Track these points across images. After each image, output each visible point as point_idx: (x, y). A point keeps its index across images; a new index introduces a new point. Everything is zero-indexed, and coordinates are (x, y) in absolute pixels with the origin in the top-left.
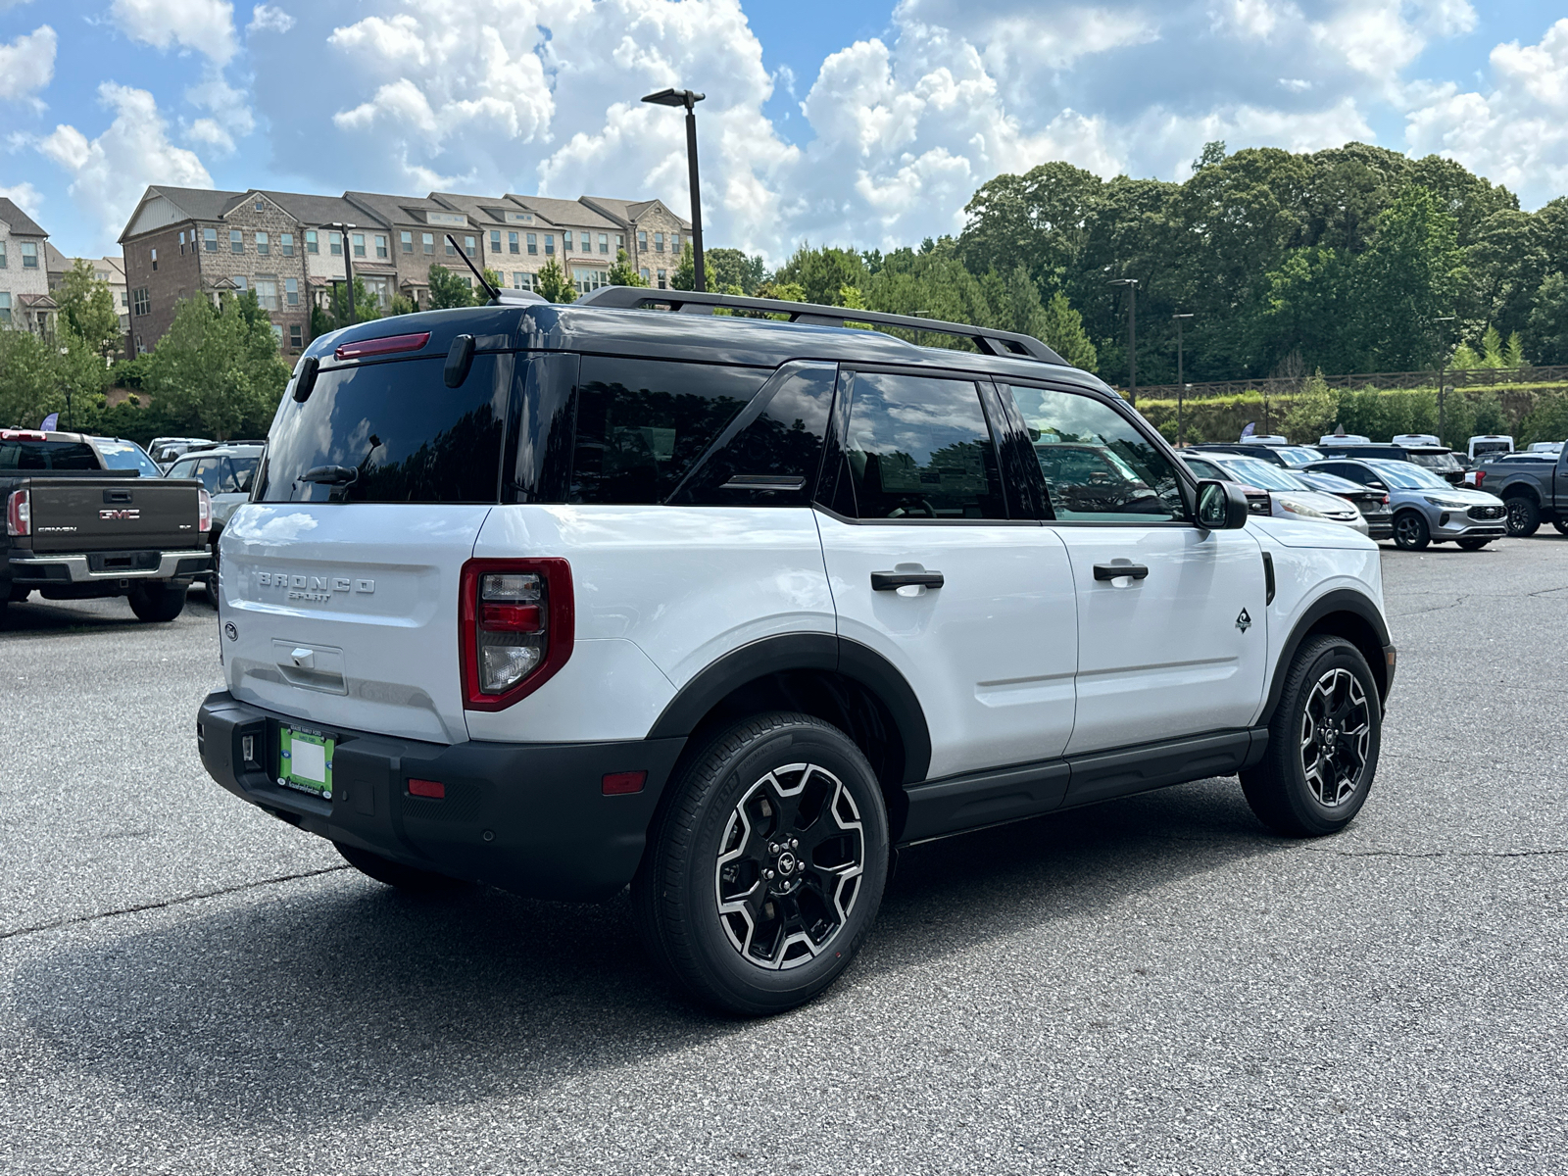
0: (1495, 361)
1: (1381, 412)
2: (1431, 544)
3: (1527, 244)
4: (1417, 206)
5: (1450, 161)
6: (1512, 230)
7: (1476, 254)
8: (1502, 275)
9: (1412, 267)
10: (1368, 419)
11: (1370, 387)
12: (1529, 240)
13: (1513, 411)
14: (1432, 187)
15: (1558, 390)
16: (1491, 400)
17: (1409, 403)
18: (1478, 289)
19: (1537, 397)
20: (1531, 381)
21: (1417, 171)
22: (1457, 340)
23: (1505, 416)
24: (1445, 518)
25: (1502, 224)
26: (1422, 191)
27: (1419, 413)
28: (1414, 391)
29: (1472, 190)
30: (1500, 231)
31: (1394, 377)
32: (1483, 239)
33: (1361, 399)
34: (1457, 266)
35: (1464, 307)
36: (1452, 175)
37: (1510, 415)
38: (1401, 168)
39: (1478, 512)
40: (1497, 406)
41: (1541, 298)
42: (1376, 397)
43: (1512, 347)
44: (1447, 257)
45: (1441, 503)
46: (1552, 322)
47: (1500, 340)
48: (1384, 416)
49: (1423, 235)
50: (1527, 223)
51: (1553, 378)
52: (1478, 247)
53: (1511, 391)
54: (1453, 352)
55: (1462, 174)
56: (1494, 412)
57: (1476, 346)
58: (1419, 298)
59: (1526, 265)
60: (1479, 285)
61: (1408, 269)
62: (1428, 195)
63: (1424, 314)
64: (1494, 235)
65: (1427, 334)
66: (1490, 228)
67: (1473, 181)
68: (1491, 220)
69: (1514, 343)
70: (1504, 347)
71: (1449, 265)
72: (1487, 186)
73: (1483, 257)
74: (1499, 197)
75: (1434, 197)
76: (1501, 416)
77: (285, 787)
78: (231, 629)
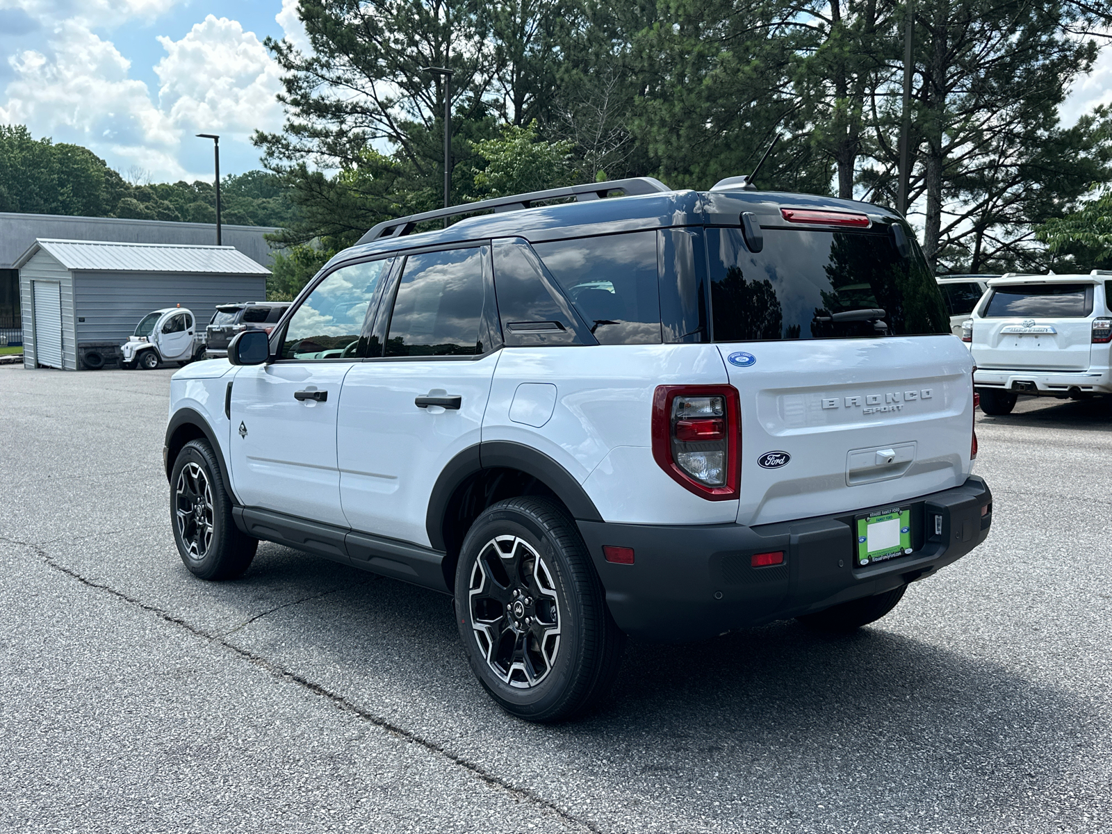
77: (872, 564)
78: (776, 458)
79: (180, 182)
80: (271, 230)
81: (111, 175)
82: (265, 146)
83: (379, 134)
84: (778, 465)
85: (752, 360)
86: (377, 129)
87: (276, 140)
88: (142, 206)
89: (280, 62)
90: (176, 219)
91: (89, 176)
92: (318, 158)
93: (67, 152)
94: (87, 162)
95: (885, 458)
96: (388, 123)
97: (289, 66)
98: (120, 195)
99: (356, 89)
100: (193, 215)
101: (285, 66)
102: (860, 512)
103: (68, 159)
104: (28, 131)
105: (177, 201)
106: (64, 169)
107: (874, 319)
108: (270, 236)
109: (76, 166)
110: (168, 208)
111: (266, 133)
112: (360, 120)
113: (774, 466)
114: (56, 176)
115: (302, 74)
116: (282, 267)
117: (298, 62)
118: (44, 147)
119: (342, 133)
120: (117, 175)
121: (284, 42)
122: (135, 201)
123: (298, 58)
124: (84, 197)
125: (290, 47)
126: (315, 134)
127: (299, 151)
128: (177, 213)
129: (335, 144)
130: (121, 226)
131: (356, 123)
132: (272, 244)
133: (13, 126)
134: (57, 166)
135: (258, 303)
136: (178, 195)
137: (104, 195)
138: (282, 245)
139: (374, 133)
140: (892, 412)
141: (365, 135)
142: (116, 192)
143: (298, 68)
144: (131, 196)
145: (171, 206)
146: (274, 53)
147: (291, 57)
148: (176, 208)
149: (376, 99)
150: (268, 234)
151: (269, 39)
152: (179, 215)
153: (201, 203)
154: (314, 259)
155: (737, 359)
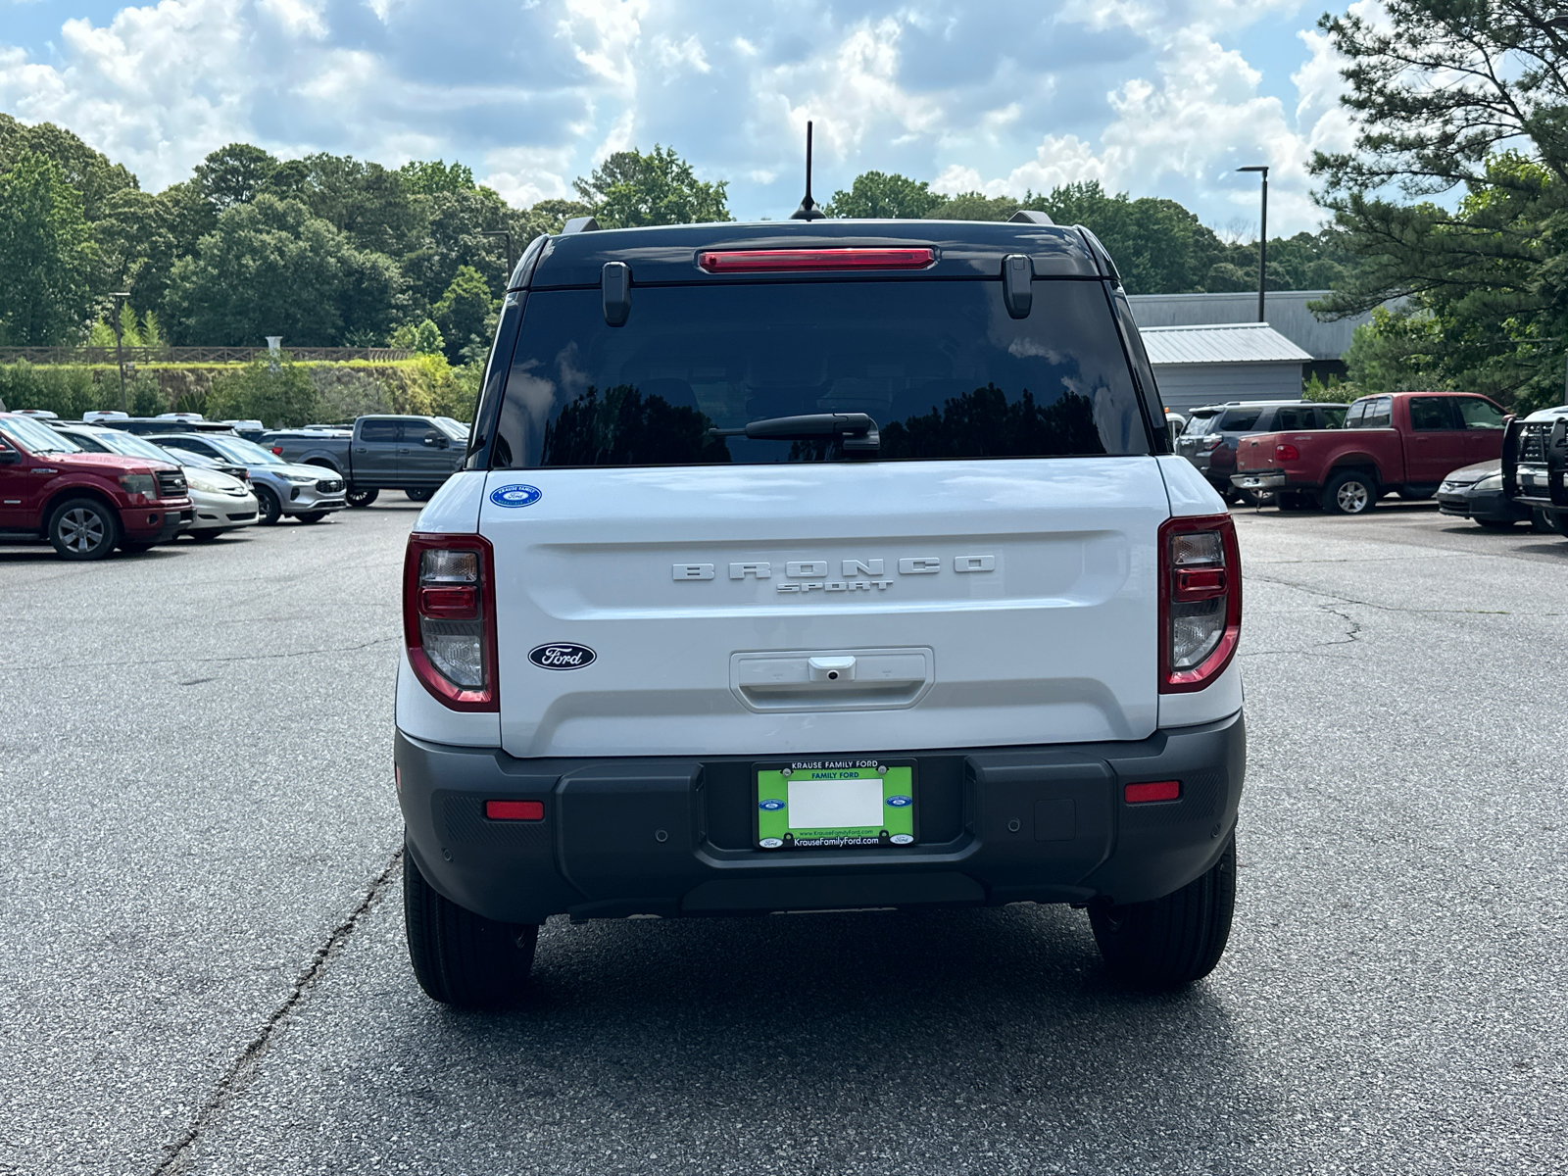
0: (132, 339)
1: (37, 387)
2: (282, 519)
3: (153, 225)
4: (39, 174)
5: (67, 132)
6: (138, 211)
7: (104, 231)
8: (130, 254)
9: (39, 238)
10: (24, 394)
11: (22, 360)
12: (155, 221)
13: (169, 390)
14: (52, 157)
15: (211, 370)
16: (147, 378)
17: (66, 379)
18: (109, 267)
19: (191, 377)
20: (182, 361)
21: (33, 137)
22: (92, 316)
23: (163, 394)
24: (296, 492)
25: (128, 203)
26: (42, 159)
27: (77, 389)
28: (69, 367)
29: (93, 164)
30: (126, 209)
31: (47, 351)
32: (110, 216)
33: (14, 374)
34: (86, 240)
35: (97, 284)
36: (71, 146)
37: (168, 394)
38: (15, 131)
39: (323, 486)
40: (155, 384)
41: (174, 280)
42: (30, 372)
43: (149, 326)
44: (75, 230)
45: (289, 478)
46: (185, 304)
47: (136, 319)
48: (40, 392)
49: (48, 205)
50: (152, 204)
51: (204, 358)
52: (105, 223)
53: (166, 370)
54: (87, 327)
55: (81, 147)
56: (152, 390)
57: (113, 322)
58: (49, 271)
59: (154, 246)
60: (108, 262)
61: (33, 238)
62: (50, 163)
63: (54, 287)
64: (121, 213)
65: (60, 308)
66: (115, 206)
67: (93, 156)
68: (117, 196)
69: (150, 323)
70: (141, 326)
71: (77, 237)
72: (106, 162)
73: (110, 234)
74: (119, 175)
75: (56, 166)
76: (159, 395)
77: (789, 847)
78: (563, 654)
79: (1302, 234)
80: (1318, 295)
81: (1203, 235)
82: (1326, 175)
83: (1507, 130)
84: (568, 664)
85: (534, 496)
86: (1501, 125)
87: (1342, 163)
88: (1240, 273)
89: (1340, 47)
90: (1286, 287)
91: (1172, 239)
92: (1407, 181)
93: (1148, 210)
94: (1171, 219)
95: (822, 671)
96: (1513, 112)
97: (1355, 51)
98: (1212, 260)
99: (1460, 69)
100: (1312, 278)
101: (1348, 52)
102: (765, 759)
103: (1148, 218)
104: (1100, 188)
105: (1289, 261)
106: (1142, 232)
107: (861, 429)
108: (1315, 304)
109: (1156, 227)
110: (1276, 273)
111: (1327, 155)
112: (1474, 115)
113: (561, 665)
114: (1131, 242)
115: (1374, 60)
116: (1361, 348)
117: (1369, 44)
118: (1119, 204)
119: (1446, 139)
120: (1210, 232)
121: (1349, 17)
122: (1230, 266)
123: (1368, 37)
124: (1165, 267)
125: (1356, 24)
126: (1404, 145)
127: (1378, 174)
128: (1287, 278)
129: (1437, 156)
130: (1153, 305)
131: (1467, 120)
132: (1320, 315)
133: (1083, 184)
134: (1133, 229)
135: (1244, 404)
136: (1292, 253)
137: (1192, 262)
138: (1334, 315)
139: (1500, 132)
140: (859, 592)
141: (1485, 137)
142: (1207, 256)
143: (1369, 52)
144: (1226, 260)
145: (1280, 269)
146: (1334, 36)
147: (1359, 37)
148: (1288, 272)
149: (1493, 79)
150: (1312, 301)
151: (1327, 17)
152: (1291, 281)
153: (1326, 261)
154: (1406, 333)
155: (506, 496)
